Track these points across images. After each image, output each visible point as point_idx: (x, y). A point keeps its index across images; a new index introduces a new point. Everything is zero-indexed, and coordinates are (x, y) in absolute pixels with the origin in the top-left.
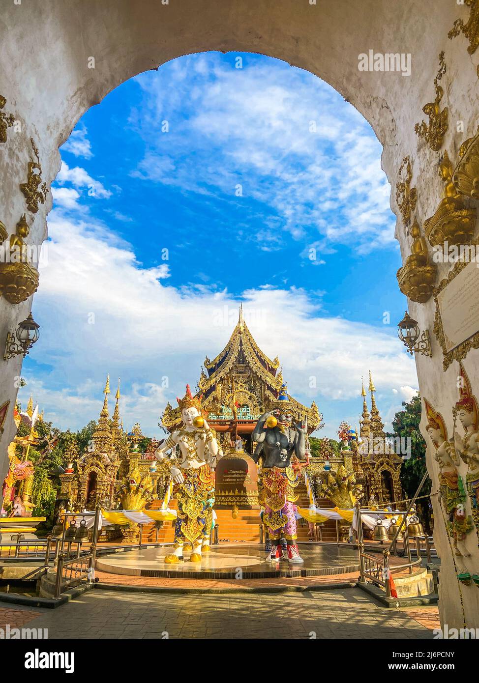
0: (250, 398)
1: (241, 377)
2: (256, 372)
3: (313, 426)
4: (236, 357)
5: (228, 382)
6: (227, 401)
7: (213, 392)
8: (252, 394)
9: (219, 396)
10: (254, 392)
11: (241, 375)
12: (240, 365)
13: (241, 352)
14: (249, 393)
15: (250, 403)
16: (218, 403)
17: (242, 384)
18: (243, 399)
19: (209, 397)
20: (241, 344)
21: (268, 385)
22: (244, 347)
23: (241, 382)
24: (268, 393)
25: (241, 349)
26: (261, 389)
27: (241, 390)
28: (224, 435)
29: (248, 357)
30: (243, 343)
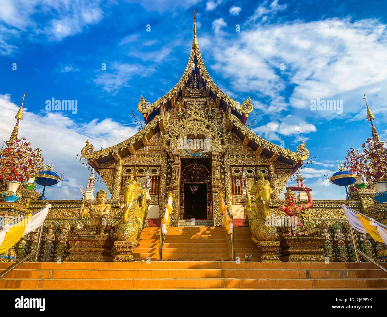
0: (208, 127)
1: (195, 102)
2: (216, 93)
3: (300, 161)
4: (188, 76)
5: (178, 110)
6: (176, 131)
7: (157, 116)
8: (210, 122)
9: (166, 126)
10: (212, 121)
11: (195, 100)
12: (194, 89)
13: (196, 71)
14: (206, 121)
15: (208, 133)
16: (164, 134)
17: (197, 111)
18: (199, 128)
19: (151, 122)
20: (196, 61)
21: (232, 109)
22: (200, 64)
23: (196, 108)
24: (232, 117)
25: (196, 66)
26: (222, 119)
27: (195, 117)
28: (171, 175)
29: (205, 74)
30: (198, 59)
